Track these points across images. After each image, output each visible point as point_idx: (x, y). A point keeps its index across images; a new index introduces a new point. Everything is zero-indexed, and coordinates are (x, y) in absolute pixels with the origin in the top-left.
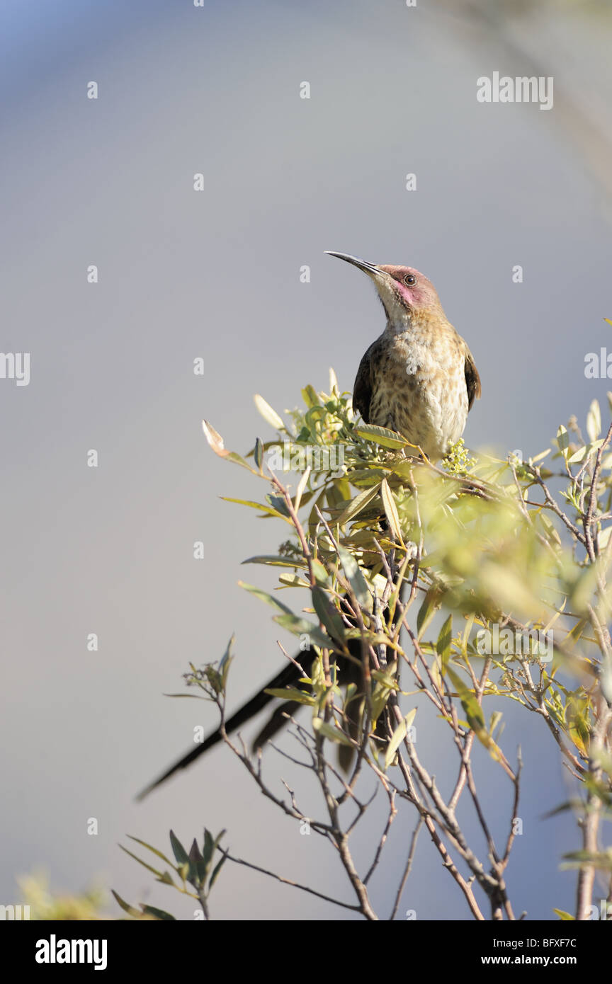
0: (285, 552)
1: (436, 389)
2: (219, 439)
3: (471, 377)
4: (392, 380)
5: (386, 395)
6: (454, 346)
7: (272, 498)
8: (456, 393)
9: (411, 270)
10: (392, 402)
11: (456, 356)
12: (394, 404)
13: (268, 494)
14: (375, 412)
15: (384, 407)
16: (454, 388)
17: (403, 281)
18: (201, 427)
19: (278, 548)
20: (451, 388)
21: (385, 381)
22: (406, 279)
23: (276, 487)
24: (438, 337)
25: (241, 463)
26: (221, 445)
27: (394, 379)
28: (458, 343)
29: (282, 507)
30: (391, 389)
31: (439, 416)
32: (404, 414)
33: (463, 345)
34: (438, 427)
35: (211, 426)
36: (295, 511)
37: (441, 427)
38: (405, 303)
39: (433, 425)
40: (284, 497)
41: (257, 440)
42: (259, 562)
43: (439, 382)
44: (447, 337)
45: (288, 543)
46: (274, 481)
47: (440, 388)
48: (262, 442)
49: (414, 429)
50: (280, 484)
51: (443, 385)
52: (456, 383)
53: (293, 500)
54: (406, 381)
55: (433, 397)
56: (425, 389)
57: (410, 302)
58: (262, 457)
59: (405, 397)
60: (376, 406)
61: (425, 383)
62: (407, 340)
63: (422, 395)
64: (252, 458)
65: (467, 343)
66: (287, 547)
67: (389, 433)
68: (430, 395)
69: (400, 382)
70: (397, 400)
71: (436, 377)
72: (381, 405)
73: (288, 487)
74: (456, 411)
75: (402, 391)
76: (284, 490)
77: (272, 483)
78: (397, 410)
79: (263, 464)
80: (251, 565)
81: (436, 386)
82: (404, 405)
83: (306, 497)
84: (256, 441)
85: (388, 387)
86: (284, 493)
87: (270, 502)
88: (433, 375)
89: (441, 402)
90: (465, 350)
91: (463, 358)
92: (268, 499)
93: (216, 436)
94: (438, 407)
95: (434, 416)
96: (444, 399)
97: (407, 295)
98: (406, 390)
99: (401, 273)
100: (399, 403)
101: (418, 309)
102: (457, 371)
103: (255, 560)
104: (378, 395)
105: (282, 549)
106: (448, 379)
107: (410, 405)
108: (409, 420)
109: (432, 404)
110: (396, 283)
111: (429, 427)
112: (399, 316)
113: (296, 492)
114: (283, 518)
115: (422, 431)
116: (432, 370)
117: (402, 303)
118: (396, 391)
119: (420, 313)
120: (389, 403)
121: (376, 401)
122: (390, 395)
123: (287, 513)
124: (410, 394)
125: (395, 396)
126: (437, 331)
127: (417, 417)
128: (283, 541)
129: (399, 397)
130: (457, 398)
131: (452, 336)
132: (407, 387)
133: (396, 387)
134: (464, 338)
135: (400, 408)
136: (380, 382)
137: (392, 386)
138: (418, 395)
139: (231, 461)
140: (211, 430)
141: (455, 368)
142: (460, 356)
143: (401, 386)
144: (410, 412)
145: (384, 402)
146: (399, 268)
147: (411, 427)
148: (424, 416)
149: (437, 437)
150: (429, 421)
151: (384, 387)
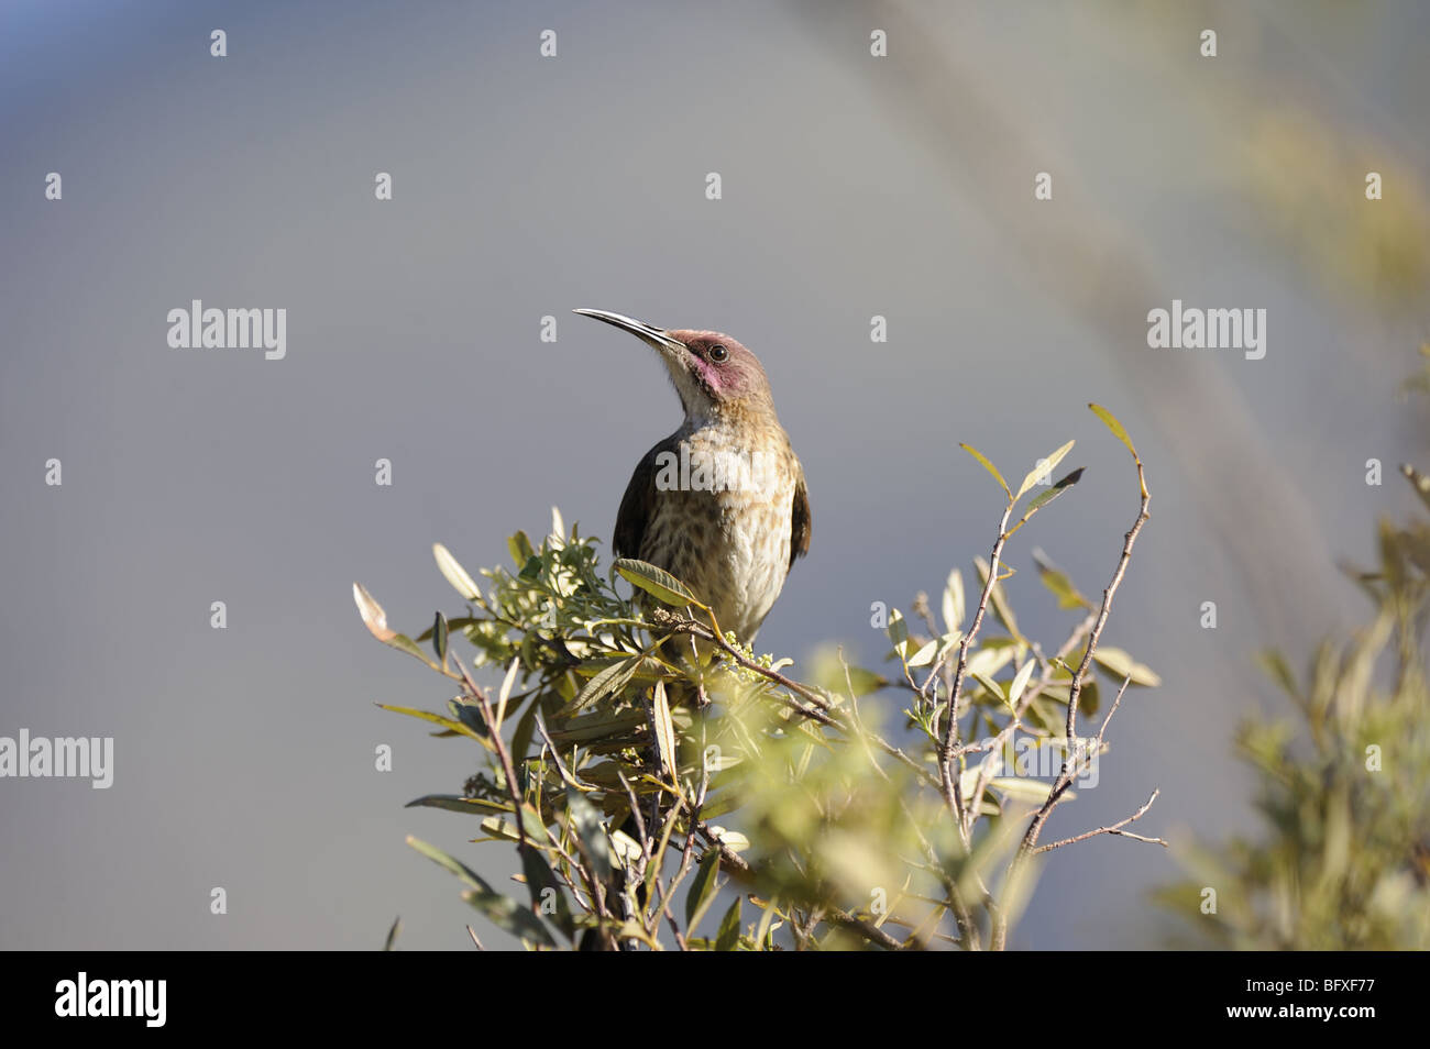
0: (474, 791)
1: (750, 524)
2: (378, 613)
3: (800, 516)
4: (682, 501)
5: (670, 525)
6: (783, 463)
7: (458, 706)
8: (778, 535)
9: (722, 337)
10: (676, 537)
11: (786, 477)
12: (680, 539)
13: (452, 701)
14: (648, 552)
15: (663, 544)
16: (777, 526)
17: (707, 355)
18: (352, 592)
19: (464, 785)
20: (773, 526)
21: (671, 501)
22: (711, 351)
23: (468, 691)
24: (759, 445)
25: (415, 653)
26: (382, 622)
27: (686, 501)
28: (788, 459)
29: (475, 720)
30: (678, 516)
31: (747, 568)
32: (693, 558)
33: (795, 463)
34: (742, 586)
35: (367, 593)
36: (496, 726)
37: (747, 588)
38: (707, 388)
39: (737, 582)
40: (480, 705)
41: (438, 614)
42: (434, 805)
43: (755, 514)
44: (775, 448)
45: (480, 776)
46: (465, 680)
47: (755, 523)
48: (445, 618)
49: (705, 584)
50: (474, 685)
51: (762, 519)
52: (781, 519)
53: (495, 707)
54: (703, 506)
55: (743, 536)
56: (733, 522)
57: (716, 388)
58: (446, 641)
59: (699, 530)
60: (651, 543)
61: (734, 513)
62: (712, 442)
63: (727, 529)
64: (430, 643)
65: (803, 464)
66: (478, 784)
67: (668, 580)
68: (739, 532)
69: (694, 506)
70: (686, 534)
71: (753, 505)
72: (660, 539)
73: (487, 689)
74: (773, 568)
75: (696, 520)
76: (480, 695)
77: (460, 683)
78: (682, 550)
79: (447, 654)
80: (422, 808)
81: (750, 519)
82: (696, 543)
83: (513, 704)
84: (434, 617)
85: (674, 511)
86: (482, 700)
87: (456, 713)
88: (747, 502)
89: (754, 546)
90: (797, 470)
91: (794, 482)
92: (452, 706)
93: (375, 608)
94: (749, 552)
95: (741, 566)
96: (760, 541)
97: (713, 379)
98: (702, 520)
99: (706, 342)
100: (688, 539)
101: (728, 399)
102: (784, 500)
103: (427, 801)
104: (656, 526)
105: (470, 786)
106: (771, 510)
107: (704, 544)
108: (700, 569)
109: (739, 546)
110: (695, 359)
111: (729, 585)
112: (700, 409)
113: (498, 697)
114: (473, 738)
115: (718, 590)
116: (746, 493)
117: (704, 390)
118: (686, 518)
119: (734, 405)
120: (671, 539)
121: (652, 534)
122: (675, 524)
123: (485, 731)
124: (708, 527)
125: (683, 527)
126: (760, 436)
127: (713, 565)
128: (473, 772)
129: (689, 529)
130: (778, 545)
131: (782, 447)
132: (704, 514)
133: (688, 514)
134: (798, 454)
135: (689, 547)
136: (662, 503)
137: (682, 510)
138: (720, 531)
139: (397, 648)
140: (366, 598)
141: (783, 495)
142: (790, 478)
143: (696, 513)
144: (704, 557)
145: (665, 537)
146: (703, 334)
147: (700, 581)
148: (725, 566)
149: (738, 604)
150: (730, 572)
151: (668, 512)
